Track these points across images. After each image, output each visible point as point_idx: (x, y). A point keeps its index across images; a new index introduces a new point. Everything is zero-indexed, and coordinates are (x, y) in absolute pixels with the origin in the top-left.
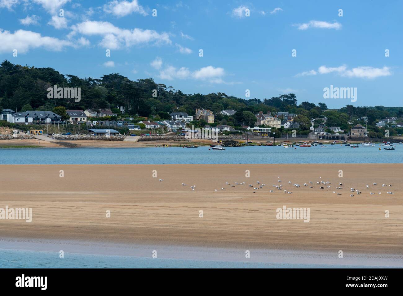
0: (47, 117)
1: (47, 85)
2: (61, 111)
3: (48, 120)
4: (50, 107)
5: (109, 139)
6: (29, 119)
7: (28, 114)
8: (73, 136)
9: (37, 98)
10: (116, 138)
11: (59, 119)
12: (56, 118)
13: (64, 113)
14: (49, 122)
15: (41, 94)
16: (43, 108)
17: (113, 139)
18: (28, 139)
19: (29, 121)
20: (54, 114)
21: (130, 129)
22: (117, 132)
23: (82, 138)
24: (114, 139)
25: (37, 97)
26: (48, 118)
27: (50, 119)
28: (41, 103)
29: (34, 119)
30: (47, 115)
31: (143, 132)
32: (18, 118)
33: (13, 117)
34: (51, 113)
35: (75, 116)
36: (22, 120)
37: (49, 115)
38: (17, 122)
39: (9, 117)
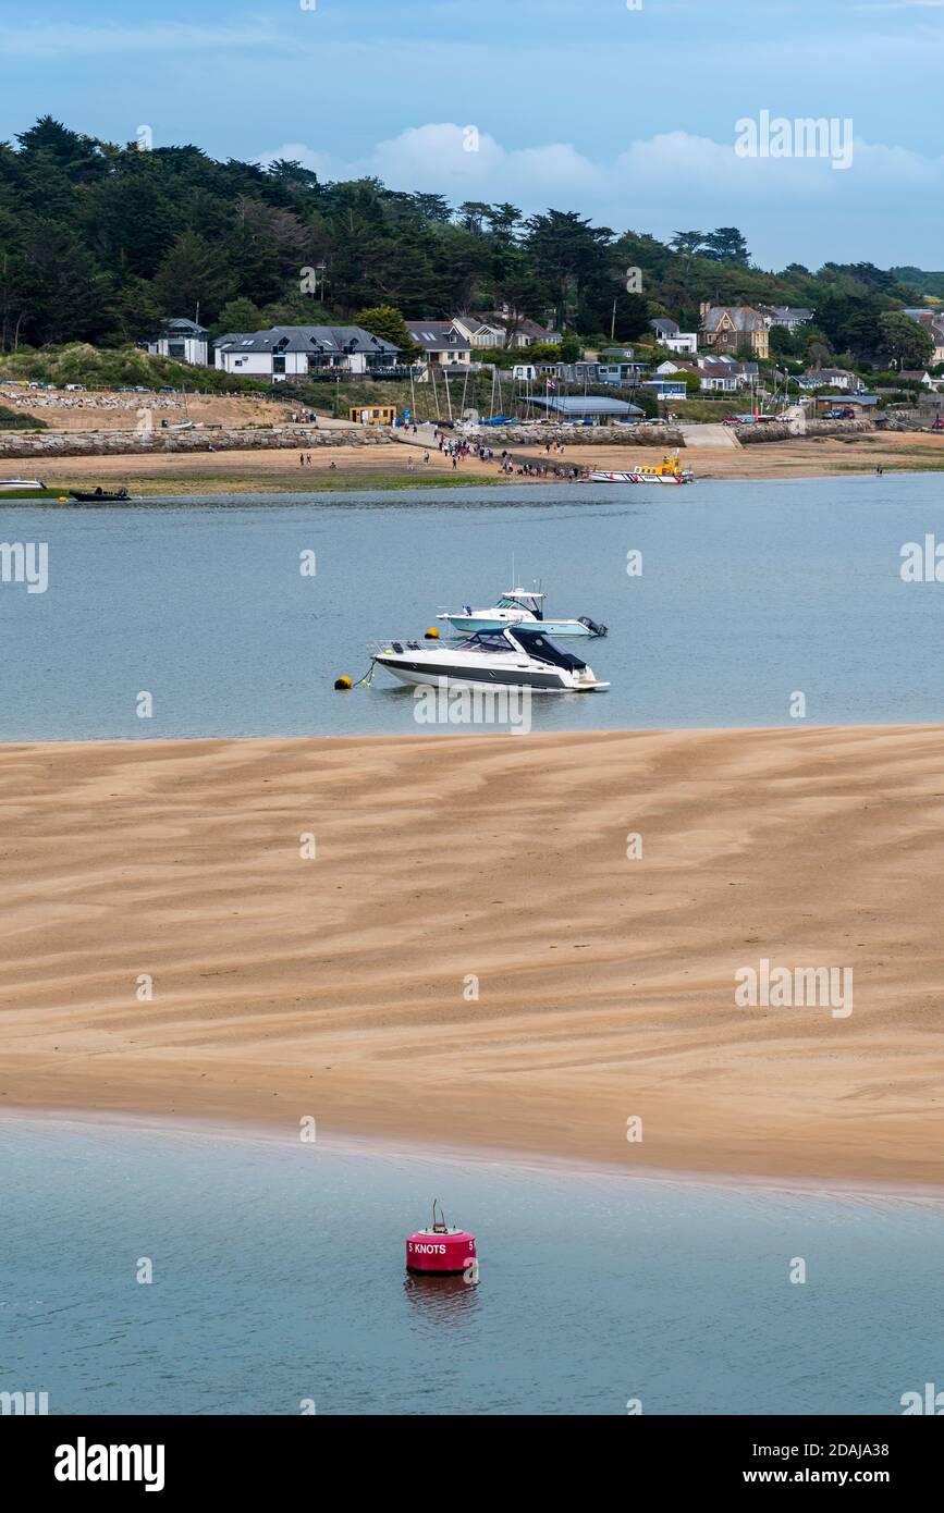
0: (349, 350)
1: (280, 219)
2: (389, 328)
3: (357, 363)
4: (307, 309)
5: (636, 441)
6: (290, 358)
7: (285, 341)
8: (518, 429)
9: (253, 274)
10: (662, 436)
11: (391, 358)
12: (381, 355)
13: (401, 332)
14: (360, 372)
15: (265, 258)
16: (281, 313)
17: (652, 438)
18: (377, 443)
19: (289, 369)
20: (374, 341)
21: (661, 397)
22: (635, 409)
23: (550, 435)
24: (655, 437)
25: (254, 270)
26: (352, 353)
27: (364, 359)
28: (270, 293)
29: (312, 363)
30: (347, 344)
31: (710, 406)
32: (239, 357)
33: (218, 353)
34: (364, 336)
35: (431, 343)
36: (260, 364)
37: (354, 341)
38: (232, 368)
39: (194, 350)
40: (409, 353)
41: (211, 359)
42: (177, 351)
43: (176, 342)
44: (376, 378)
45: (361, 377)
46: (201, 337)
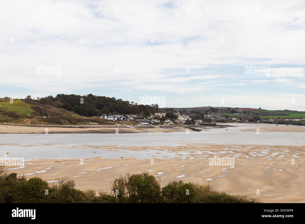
2: (125, 115)
6: (115, 118)
7: (115, 116)
11: (125, 118)
19: (115, 119)
22: (149, 124)
29: (117, 119)
32: (110, 118)
33: (108, 117)
34: (123, 116)
35: (129, 117)
36: (112, 119)
37: (122, 117)
38: (110, 119)
39: (106, 117)
40: (127, 118)
41: (107, 118)
42: (104, 117)
43: (104, 116)
44: (124, 120)
45: (122, 120)
46: (106, 116)
